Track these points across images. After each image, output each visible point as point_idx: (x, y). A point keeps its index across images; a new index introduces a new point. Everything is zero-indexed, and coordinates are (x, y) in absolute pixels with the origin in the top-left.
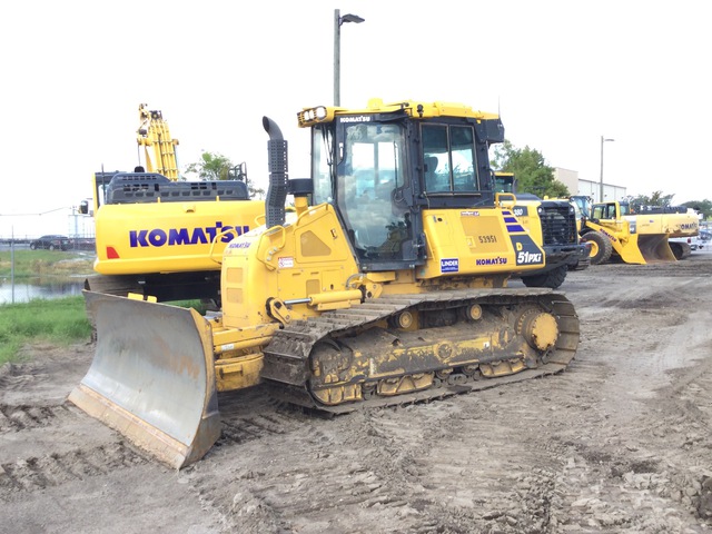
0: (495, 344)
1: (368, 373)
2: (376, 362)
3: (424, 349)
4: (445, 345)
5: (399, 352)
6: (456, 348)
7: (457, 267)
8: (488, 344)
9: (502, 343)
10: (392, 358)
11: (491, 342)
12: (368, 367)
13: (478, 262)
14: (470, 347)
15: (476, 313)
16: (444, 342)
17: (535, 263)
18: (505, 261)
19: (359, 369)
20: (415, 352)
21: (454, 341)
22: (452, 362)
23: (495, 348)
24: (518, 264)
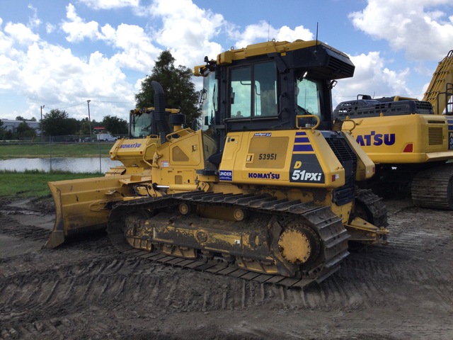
0: (245, 243)
1: (152, 236)
2: (156, 231)
3: (187, 231)
4: (201, 232)
5: (170, 228)
6: (211, 237)
7: (231, 177)
8: (239, 242)
9: (252, 244)
10: (166, 231)
11: (241, 241)
12: (152, 232)
13: (250, 175)
14: (223, 239)
15: (239, 216)
16: (202, 230)
17: (313, 181)
18: (277, 177)
19: (146, 232)
20: (181, 232)
21: (210, 232)
22: (208, 246)
23: (245, 246)
24: (291, 180)
